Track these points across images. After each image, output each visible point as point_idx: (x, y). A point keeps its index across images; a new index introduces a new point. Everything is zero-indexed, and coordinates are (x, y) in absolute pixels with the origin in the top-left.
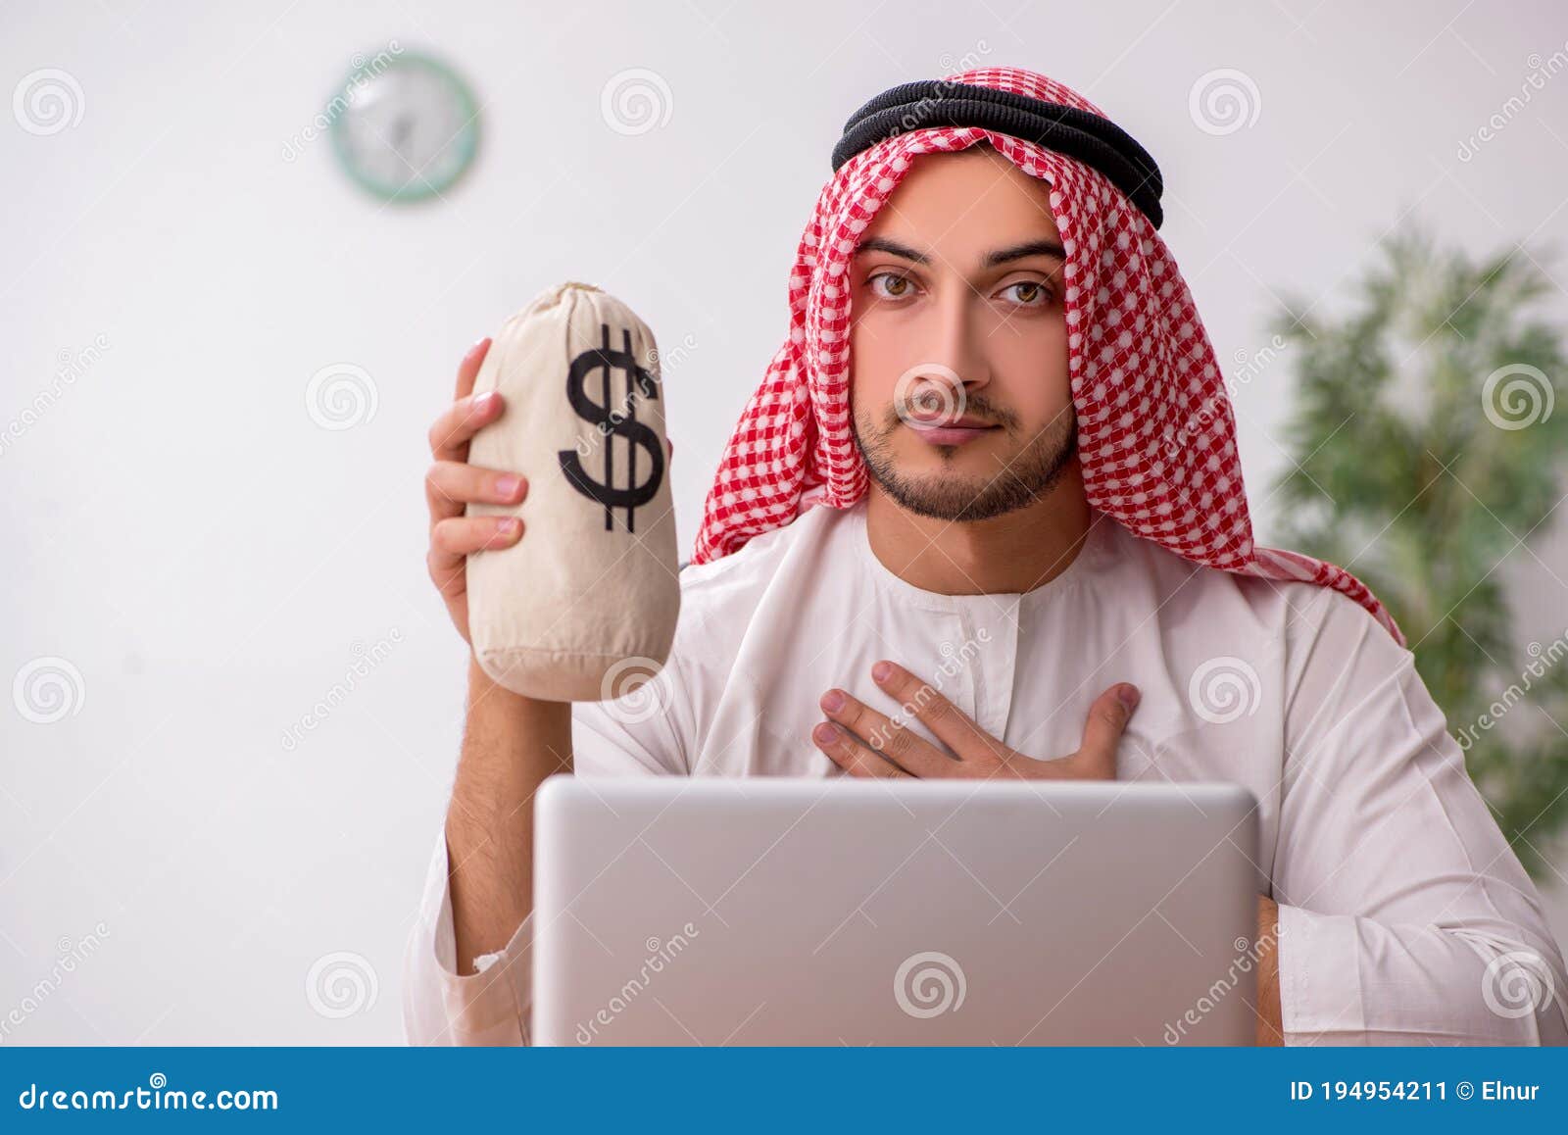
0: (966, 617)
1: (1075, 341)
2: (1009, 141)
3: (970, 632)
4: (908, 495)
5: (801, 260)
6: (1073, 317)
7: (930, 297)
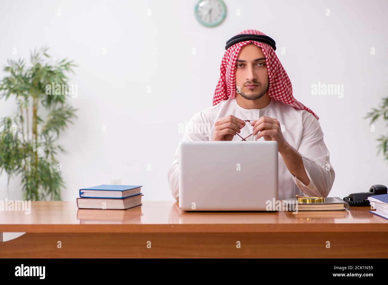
0: (251, 112)
1: (269, 70)
2: (255, 42)
3: (252, 115)
4: (247, 97)
5: (222, 63)
6: (268, 67)
7: (247, 67)
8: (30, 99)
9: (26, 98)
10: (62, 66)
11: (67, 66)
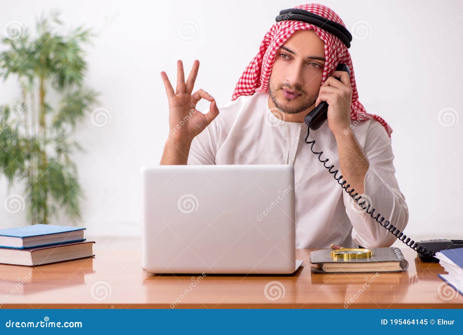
2: (318, 30)
7: (293, 61)
8: (37, 80)
9: (31, 79)
10: (77, 36)
11: (83, 36)
